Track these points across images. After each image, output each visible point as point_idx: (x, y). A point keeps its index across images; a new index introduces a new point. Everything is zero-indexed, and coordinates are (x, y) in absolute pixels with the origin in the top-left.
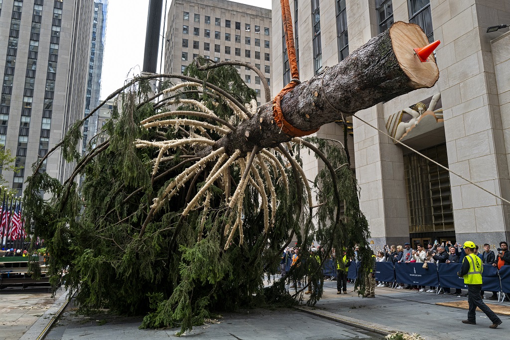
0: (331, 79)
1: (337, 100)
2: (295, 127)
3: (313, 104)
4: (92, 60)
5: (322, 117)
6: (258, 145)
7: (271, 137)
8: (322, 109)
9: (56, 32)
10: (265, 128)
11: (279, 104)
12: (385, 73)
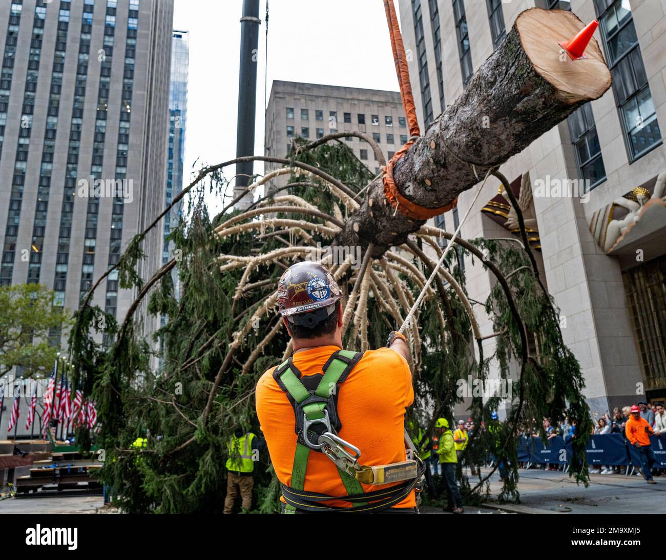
0: (450, 118)
1: (463, 147)
2: (416, 204)
3: (432, 161)
4: (169, 185)
5: (448, 179)
6: (373, 242)
7: (388, 226)
8: (444, 166)
9: (123, 152)
10: (377, 213)
11: (391, 174)
12: (518, 88)
